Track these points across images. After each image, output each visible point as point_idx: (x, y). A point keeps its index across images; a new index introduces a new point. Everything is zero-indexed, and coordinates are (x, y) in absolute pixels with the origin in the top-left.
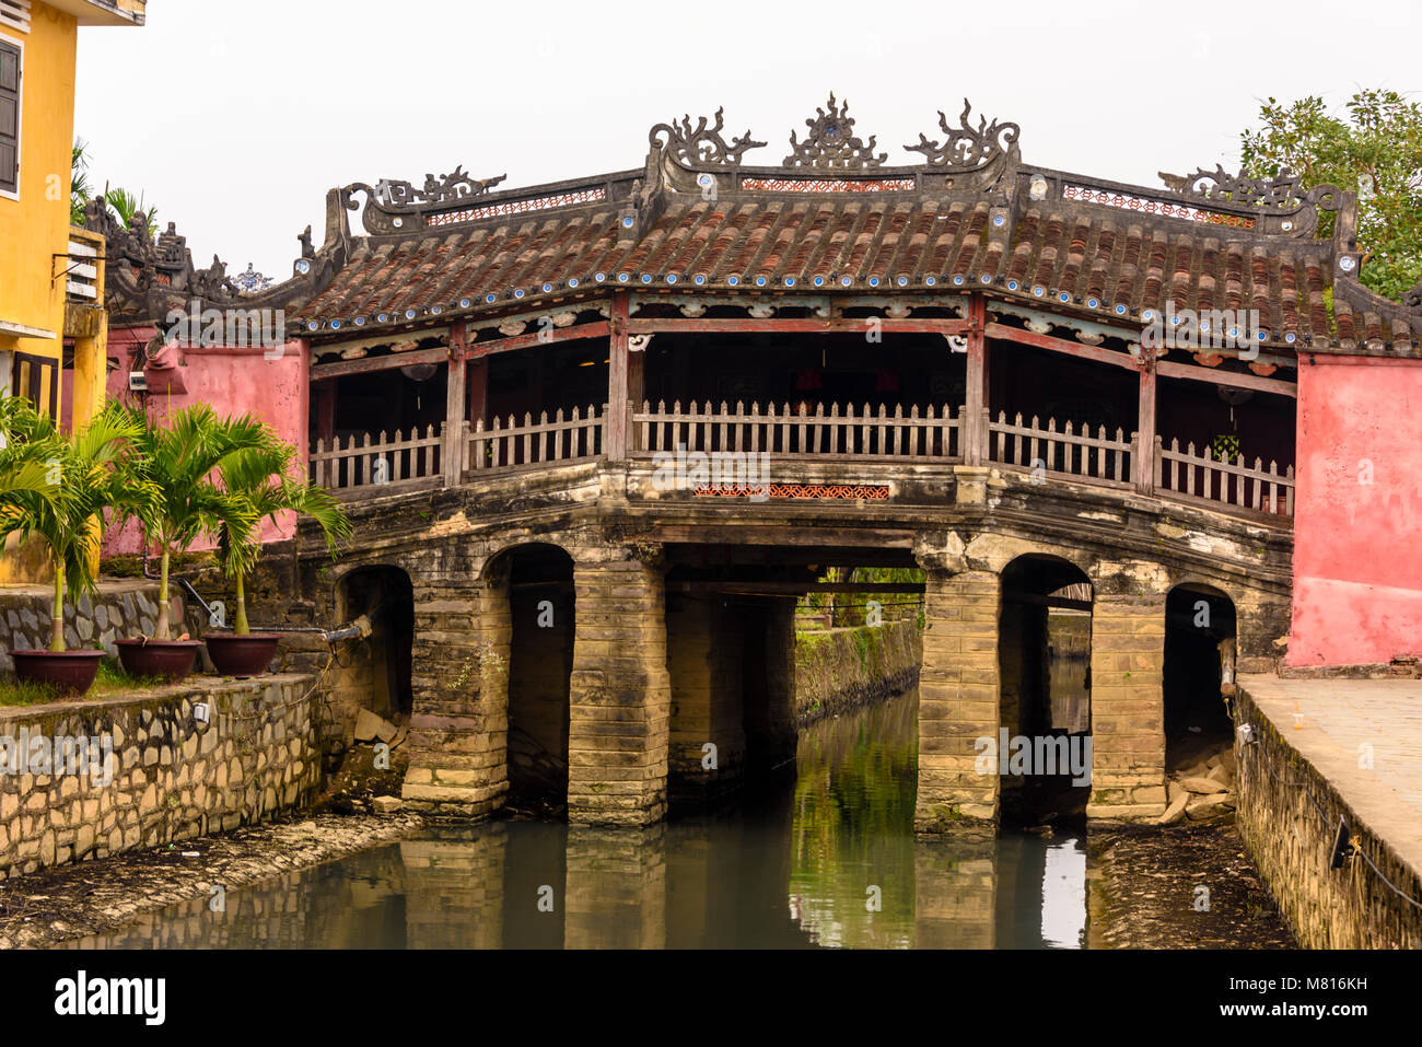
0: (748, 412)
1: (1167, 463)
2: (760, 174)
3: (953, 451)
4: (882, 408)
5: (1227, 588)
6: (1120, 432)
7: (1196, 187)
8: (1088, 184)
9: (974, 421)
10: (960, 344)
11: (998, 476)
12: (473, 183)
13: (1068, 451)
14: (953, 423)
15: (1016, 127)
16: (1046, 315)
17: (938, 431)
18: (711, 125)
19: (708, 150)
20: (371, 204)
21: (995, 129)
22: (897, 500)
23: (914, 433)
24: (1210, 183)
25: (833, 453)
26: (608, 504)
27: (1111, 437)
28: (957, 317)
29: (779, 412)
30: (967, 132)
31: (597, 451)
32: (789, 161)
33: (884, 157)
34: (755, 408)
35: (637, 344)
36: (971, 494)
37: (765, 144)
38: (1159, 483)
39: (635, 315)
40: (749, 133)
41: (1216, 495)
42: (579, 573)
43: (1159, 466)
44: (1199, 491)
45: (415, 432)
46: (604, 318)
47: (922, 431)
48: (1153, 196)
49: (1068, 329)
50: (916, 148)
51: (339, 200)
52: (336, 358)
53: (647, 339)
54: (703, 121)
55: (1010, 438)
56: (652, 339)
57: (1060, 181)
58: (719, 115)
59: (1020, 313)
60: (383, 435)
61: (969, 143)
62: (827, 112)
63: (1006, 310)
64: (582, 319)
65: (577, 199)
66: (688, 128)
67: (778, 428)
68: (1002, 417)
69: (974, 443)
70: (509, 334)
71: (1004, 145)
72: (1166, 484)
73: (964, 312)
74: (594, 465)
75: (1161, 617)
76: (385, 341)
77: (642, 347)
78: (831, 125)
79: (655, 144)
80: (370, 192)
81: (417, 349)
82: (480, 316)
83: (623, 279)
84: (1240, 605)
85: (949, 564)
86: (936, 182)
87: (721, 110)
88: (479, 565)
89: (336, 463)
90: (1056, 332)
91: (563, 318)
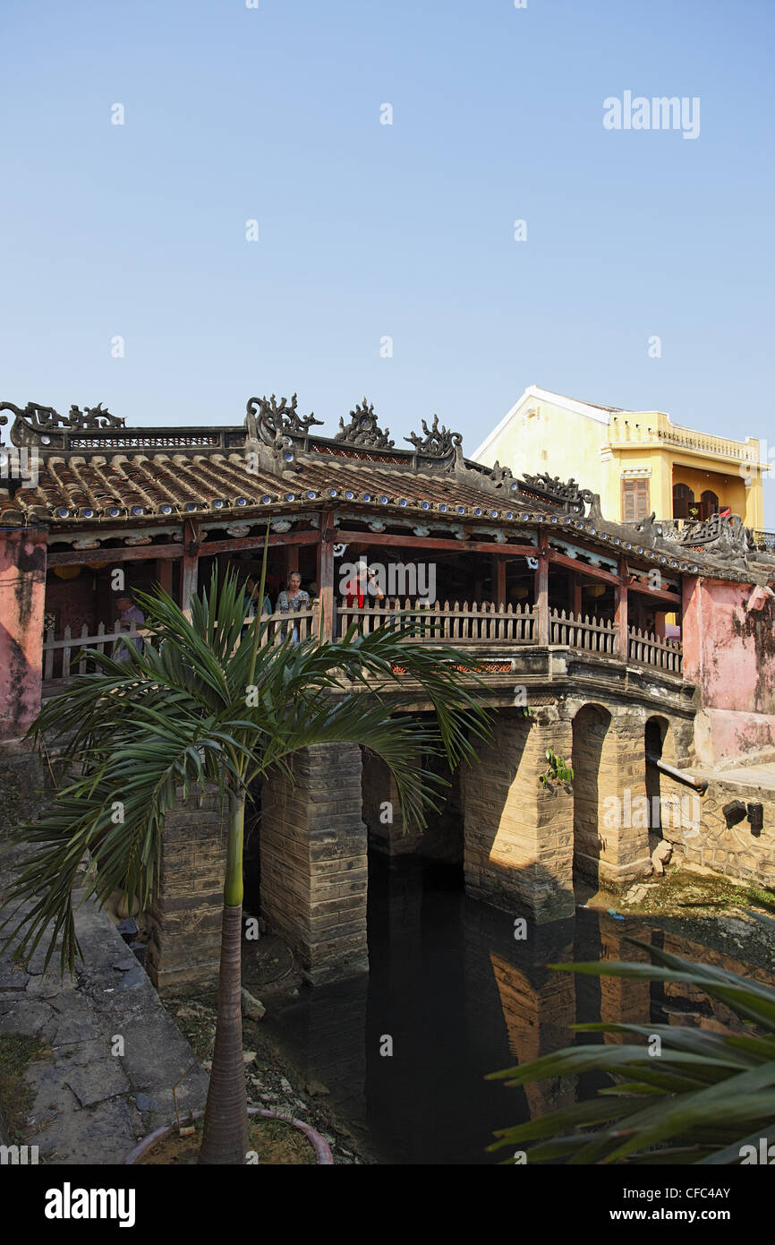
3: (531, 636)
5: (666, 717)
6: (609, 621)
9: (543, 613)
10: (533, 563)
11: (570, 652)
12: (112, 418)
13: (587, 634)
14: (531, 616)
15: (458, 436)
16: (576, 547)
17: (523, 622)
18: (289, 405)
19: (287, 421)
20: (20, 424)
21: (450, 436)
22: (517, 671)
23: (511, 623)
24: (543, 482)
25: (465, 638)
27: (605, 626)
28: (532, 545)
30: (434, 434)
32: (342, 437)
33: (393, 442)
35: (338, 551)
36: (558, 665)
37: (322, 423)
38: (627, 654)
39: (337, 528)
40: (313, 414)
43: (627, 643)
46: (314, 528)
49: (584, 557)
50: (407, 440)
52: (67, 547)
53: (344, 547)
54: (284, 401)
55: (560, 626)
56: (347, 547)
58: (294, 398)
59: (563, 545)
61: (437, 442)
62: (362, 409)
63: (556, 542)
64: (296, 527)
66: (274, 403)
68: (557, 612)
69: (545, 630)
70: (236, 535)
71: (455, 446)
72: (630, 655)
73: (535, 542)
75: (643, 740)
76: (120, 534)
77: (341, 553)
78: (364, 416)
79: (252, 411)
80: (19, 413)
81: (150, 544)
82: (223, 517)
84: (674, 727)
85: (549, 715)
86: (423, 462)
87: (295, 396)
89: (67, 651)
90: (581, 558)
91: (282, 526)
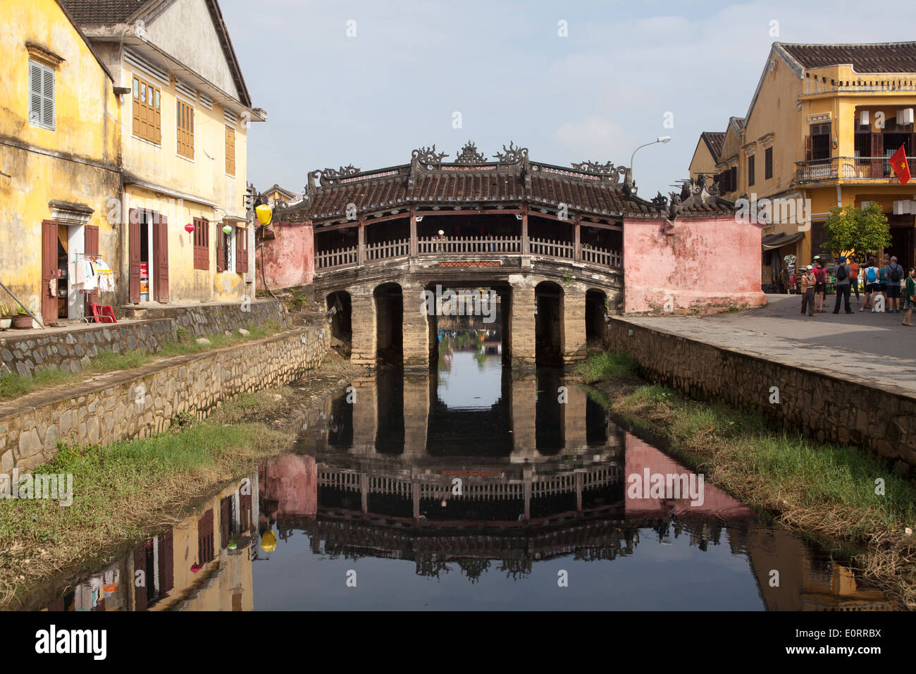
0: (454, 240)
1: (584, 252)
2: (448, 165)
3: (519, 250)
4: (496, 237)
5: (604, 289)
6: (569, 243)
7: (582, 168)
8: (550, 167)
9: (525, 240)
10: (520, 217)
11: (533, 257)
12: (355, 169)
13: (554, 249)
14: (519, 242)
15: (527, 150)
16: (547, 208)
17: (514, 244)
18: (431, 150)
19: (430, 158)
20: (323, 177)
21: (521, 150)
22: (503, 266)
23: (506, 245)
24: (586, 166)
25: (482, 252)
26: (413, 270)
27: (567, 245)
28: (519, 209)
29: (464, 239)
30: (512, 151)
31: (407, 253)
32: (457, 161)
33: (486, 159)
34: (457, 238)
35: (419, 219)
36: (526, 263)
37: (449, 156)
38: (582, 258)
39: (418, 210)
40: (443, 152)
41: (599, 261)
42: (404, 291)
43: (582, 252)
44: (594, 260)
45: (348, 249)
46: (408, 211)
47: (509, 244)
48: (569, 170)
49: (553, 212)
50: (496, 156)
51: (312, 175)
52: (322, 226)
53: (422, 218)
54: (429, 148)
55: (536, 246)
57: (540, 166)
58: (434, 147)
59: (538, 207)
60: (338, 250)
61: (513, 155)
62: (468, 145)
63: (534, 206)
64: (401, 212)
65: (389, 174)
66: (424, 151)
67: (464, 244)
68: (533, 239)
69: (526, 248)
70: (378, 217)
71: (524, 155)
72: (584, 259)
73: (521, 207)
74: (406, 258)
75: (584, 299)
76: (338, 220)
77: (421, 220)
78: (470, 150)
79: (414, 156)
80: (322, 173)
81: (348, 223)
82: (370, 212)
83: (415, 199)
84: (608, 295)
85: (520, 285)
86: (503, 167)
87: (434, 145)
88: (372, 290)
89: (323, 259)
90: (549, 213)
91: (395, 212)
